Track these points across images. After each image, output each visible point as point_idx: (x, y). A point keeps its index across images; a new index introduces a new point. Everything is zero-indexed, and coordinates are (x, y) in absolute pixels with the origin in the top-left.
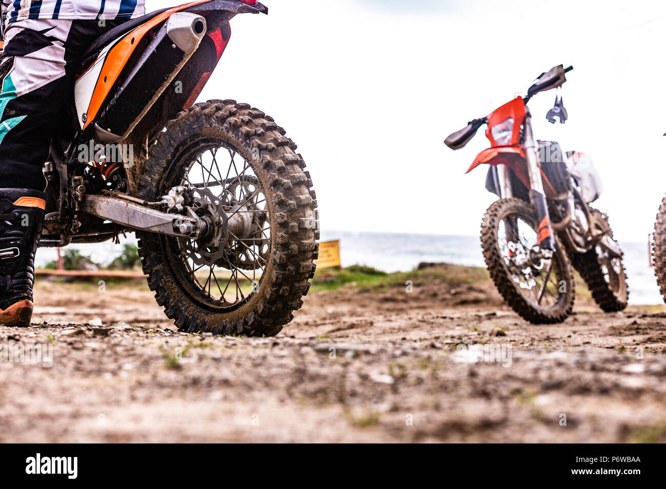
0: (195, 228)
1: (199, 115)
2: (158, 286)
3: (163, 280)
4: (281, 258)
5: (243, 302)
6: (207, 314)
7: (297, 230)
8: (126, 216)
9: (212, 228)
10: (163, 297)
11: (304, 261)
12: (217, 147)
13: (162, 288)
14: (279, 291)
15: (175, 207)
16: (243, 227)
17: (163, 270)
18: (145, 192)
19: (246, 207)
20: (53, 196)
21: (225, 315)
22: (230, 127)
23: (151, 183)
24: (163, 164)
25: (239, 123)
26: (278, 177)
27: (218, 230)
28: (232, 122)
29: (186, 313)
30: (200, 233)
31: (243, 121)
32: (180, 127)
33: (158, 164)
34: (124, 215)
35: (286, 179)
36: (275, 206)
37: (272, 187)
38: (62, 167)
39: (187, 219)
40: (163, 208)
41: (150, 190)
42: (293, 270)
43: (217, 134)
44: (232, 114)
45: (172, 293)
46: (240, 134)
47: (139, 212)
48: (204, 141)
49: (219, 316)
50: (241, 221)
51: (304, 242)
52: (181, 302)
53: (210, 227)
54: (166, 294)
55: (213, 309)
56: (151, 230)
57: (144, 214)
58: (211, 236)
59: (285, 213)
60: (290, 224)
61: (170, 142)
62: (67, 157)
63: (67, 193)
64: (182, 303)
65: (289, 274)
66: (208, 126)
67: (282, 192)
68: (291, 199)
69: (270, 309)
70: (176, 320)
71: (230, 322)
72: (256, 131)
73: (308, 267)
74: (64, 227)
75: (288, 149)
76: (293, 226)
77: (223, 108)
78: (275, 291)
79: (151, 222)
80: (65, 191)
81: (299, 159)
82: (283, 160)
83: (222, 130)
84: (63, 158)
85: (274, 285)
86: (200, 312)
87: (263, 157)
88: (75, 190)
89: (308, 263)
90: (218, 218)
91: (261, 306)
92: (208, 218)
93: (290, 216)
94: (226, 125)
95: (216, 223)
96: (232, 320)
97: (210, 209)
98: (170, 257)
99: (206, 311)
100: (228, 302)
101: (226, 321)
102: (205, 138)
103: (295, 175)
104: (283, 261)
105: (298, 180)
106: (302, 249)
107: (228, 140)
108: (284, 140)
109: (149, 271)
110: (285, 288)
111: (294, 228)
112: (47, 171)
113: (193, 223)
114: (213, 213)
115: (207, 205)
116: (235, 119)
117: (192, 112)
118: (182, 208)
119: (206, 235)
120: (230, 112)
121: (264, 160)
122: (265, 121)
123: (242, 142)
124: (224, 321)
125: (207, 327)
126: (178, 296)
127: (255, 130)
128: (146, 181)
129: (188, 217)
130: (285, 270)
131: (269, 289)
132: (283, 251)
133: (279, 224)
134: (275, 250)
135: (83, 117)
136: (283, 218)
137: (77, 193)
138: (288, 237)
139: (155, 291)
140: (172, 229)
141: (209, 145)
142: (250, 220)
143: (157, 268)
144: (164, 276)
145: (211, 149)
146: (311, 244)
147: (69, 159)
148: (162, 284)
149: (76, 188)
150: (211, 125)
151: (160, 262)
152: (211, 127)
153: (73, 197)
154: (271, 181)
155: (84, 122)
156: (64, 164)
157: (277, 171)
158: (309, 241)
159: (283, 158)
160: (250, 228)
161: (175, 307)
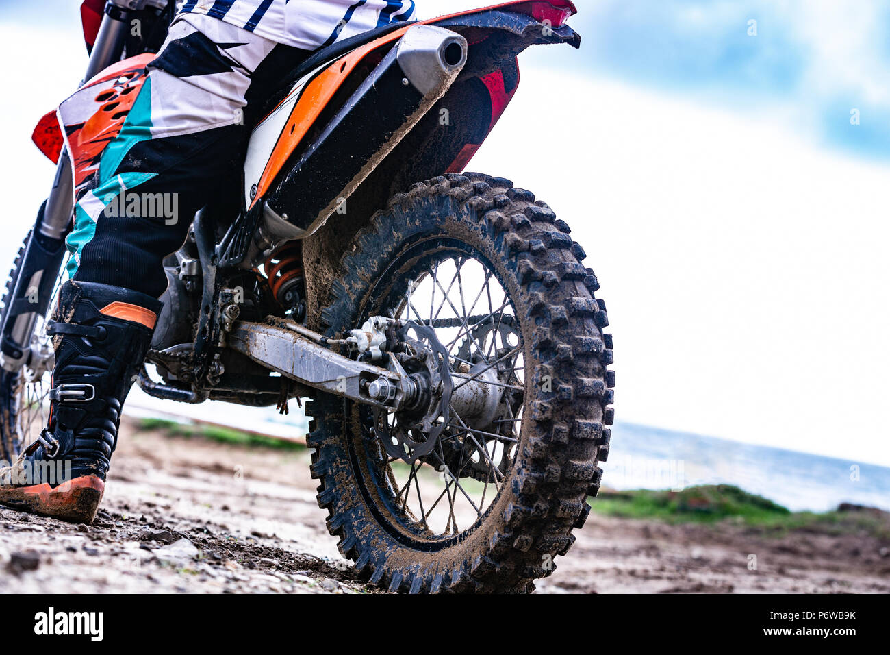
0: (396, 392)
1: (443, 194)
2: (325, 472)
3: (334, 464)
4: (526, 484)
5: (453, 542)
6: (391, 544)
7: (565, 439)
8: (291, 359)
9: (426, 397)
10: (329, 493)
11: (569, 498)
12: (466, 256)
13: (331, 478)
14: (513, 543)
15: (367, 350)
16: (484, 405)
17: (338, 448)
18: (336, 307)
19: (495, 370)
20: (189, 316)
21: (419, 554)
22: (489, 227)
23: (348, 294)
24: (373, 267)
25: (505, 224)
26: (552, 337)
27: (435, 404)
28: (494, 220)
29: (359, 534)
30: (401, 402)
31: (512, 221)
32: (411, 210)
33: (365, 265)
34: (288, 358)
35: (564, 342)
36: (536, 387)
37: (537, 352)
38: (208, 270)
39: (384, 373)
40: (350, 352)
41: (345, 305)
42: (545, 510)
43: (467, 234)
44: (498, 205)
45: (343, 492)
46: (503, 243)
47: (311, 354)
48: (445, 241)
49: (409, 552)
50: (482, 394)
51: (575, 462)
52: (355, 510)
53: (423, 395)
54: (334, 491)
55: (403, 537)
56: (325, 387)
57: (318, 358)
58: (421, 413)
59: (550, 403)
60: (555, 426)
61: (391, 231)
62: (219, 254)
63: (209, 315)
64: (356, 514)
65: (536, 516)
66: (455, 218)
67: (553, 365)
68: (566, 381)
69: (492, 567)
70: (342, 538)
71: (423, 571)
72: (530, 245)
73: (573, 509)
74: (196, 371)
75: (581, 287)
76: (560, 431)
77: (484, 192)
78: (507, 539)
79: (326, 374)
80: (207, 310)
81: (598, 310)
82: (567, 306)
83: (476, 229)
84: (212, 255)
85: (506, 528)
86: (381, 537)
87: (532, 295)
88: (221, 311)
89: (576, 501)
90: (438, 383)
91: (478, 560)
92: (423, 379)
93: (557, 411)
94: (483, 222)
95: (433, 391)
96: (426, 568)
97: (429, 364)
98: (356, 427)
99: (391, 538)
100: (430, 532)
101: (418, 566)
102: (448, 236)
103: (584, 338)
104: (530, 490)
105: (585, 349)
106: (569, 475)
107: (483, 250)
108: (576, 271)
109: (316, 444)
110: (524, 537)
111: (560, 434)
112: (187, 274)
113: (393, 381)
114: (431, 373)
115: (426, 356)
116: (500, 215)
117: (433, 188)
118: (380, 353)
119: (413, 408)
120: (495, 201)
121: (533, 299)
122: (553, 230)
123: (503, 259)
124: (414, 564)
125: (385, 567)
126: (352, 499)
127: (530, 243)
128: (341, 290)
129: (388, 370)
130: (531, 506)
131: (496, 533)
132: (533, 471)
133: (537, 421)
134: (521, 466)
135: (253, 189)
136: (543, 412)
137: (225, 317)
138: (547, 449)
139: (319, 480)
140: (358, 389)
141: (453, 251)
142: (498, 396)
143: (328, 441)
144: (338, 459)
145: (455, 258)
146: (587, 469)
147: (222, 257)
148: (332, 471)
149: (223, 307)
150: (460, 216)
151: (337, 432)
152: (459, 219)
153: (217, 322)
154: (536, 341)
155: (252, 199)
156: (212, 265)
157: (551, 325)
158: (584, 463)
159: (568, 303)
160: (495, 409)
161: (343, 517)
